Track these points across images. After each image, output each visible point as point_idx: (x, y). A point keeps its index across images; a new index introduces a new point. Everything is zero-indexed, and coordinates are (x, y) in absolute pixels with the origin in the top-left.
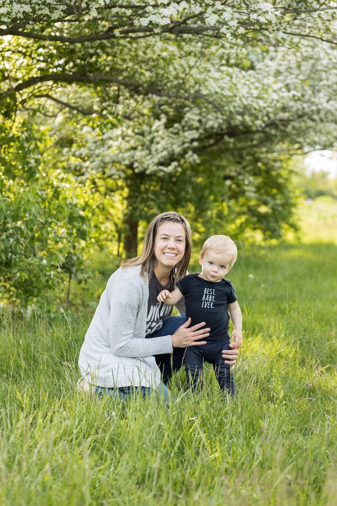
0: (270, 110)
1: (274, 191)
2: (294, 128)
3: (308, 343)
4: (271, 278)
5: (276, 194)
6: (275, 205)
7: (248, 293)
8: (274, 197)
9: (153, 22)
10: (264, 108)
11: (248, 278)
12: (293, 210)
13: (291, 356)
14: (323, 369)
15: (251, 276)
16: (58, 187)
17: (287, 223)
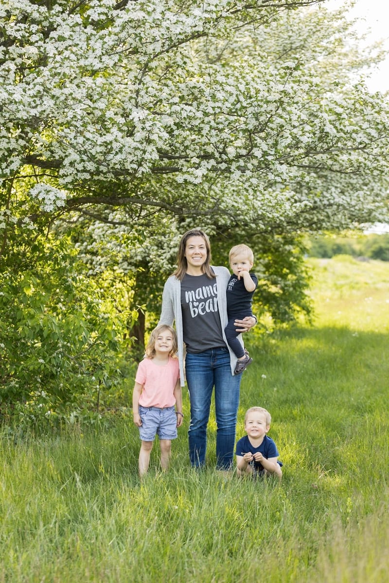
0: (283, 219)
1: (285, 270)
2: (305, 219)
3: (316, 449)
4: (283, 377)
5: (287, 274)
6: (286, 286)
7: (261, 394)
8: (284, 277)
9: (188, 181)
10: (278, 217)
11: (261, 378)
12: (306, 292)
13: (301, 461)
14: (326, 472)
15: (263, 376)
16: (92, 303)
17: (299, 305)
